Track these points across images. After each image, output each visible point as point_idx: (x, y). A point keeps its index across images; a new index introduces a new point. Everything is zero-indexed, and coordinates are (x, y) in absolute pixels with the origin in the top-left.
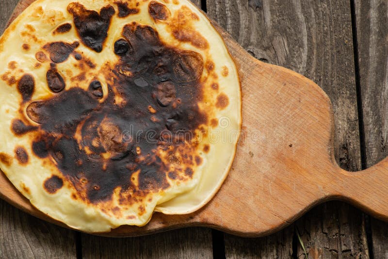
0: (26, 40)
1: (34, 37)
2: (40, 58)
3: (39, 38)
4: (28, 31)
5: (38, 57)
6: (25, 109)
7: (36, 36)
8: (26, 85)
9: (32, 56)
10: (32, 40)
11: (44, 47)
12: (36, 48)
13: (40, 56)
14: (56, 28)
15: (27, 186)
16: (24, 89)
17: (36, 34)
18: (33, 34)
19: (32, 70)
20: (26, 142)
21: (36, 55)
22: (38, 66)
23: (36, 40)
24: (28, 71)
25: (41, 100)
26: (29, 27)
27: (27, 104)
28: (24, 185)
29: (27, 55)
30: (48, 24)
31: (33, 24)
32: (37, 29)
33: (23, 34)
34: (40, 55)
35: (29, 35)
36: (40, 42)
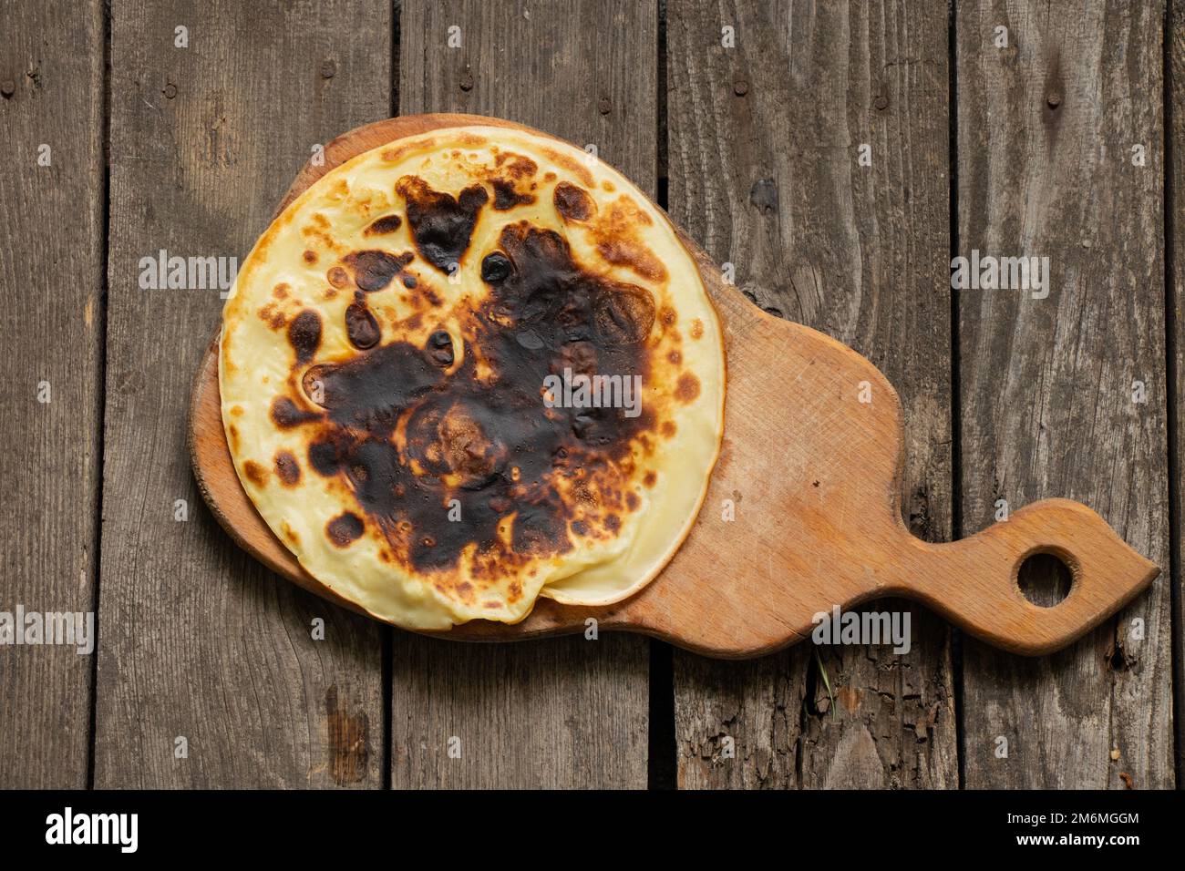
0: (312, 243)
1: (327, 238)
2: (336, 281)
3: (336, 242)
4: (317, 225)
5: (332, 277)
6: (299, 379)
7: (331, 237)
8: (305, 332)
9: (320, 275)
10: (323, 243)
11: (346, 260)
12: (329, 260)
13: (336, 276)
14: (370, 224)
15: (293, 530)
16: (302, 337)
17: (331, 232)
18: (325, 231)
19: (318, 303)
20: (297, 442)
21: (329, 273)
22: (330, 295)
23: (330, 244)
24: (310, 303)
25: (332, 363)
26: (320, 219)
27: (305, 369)
28: (288, 526)
29: (312, 273)
30: (355, 215)
31: (328, 213)
32: (334, 224)
33: (307, 232)
34: (337, 274)
35: (317, 233)
36: (338, 249)
